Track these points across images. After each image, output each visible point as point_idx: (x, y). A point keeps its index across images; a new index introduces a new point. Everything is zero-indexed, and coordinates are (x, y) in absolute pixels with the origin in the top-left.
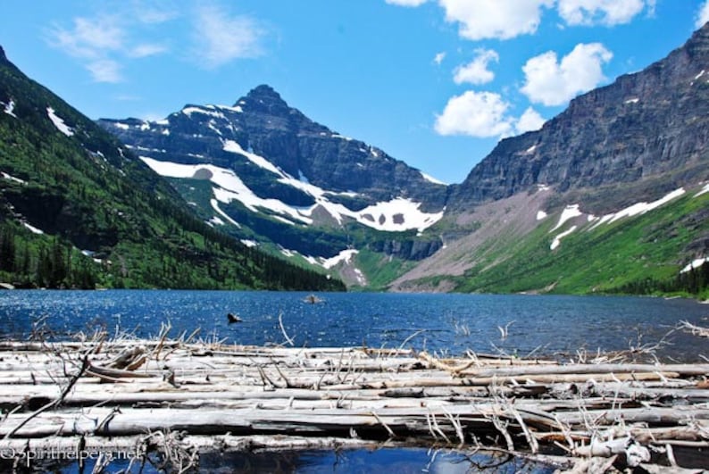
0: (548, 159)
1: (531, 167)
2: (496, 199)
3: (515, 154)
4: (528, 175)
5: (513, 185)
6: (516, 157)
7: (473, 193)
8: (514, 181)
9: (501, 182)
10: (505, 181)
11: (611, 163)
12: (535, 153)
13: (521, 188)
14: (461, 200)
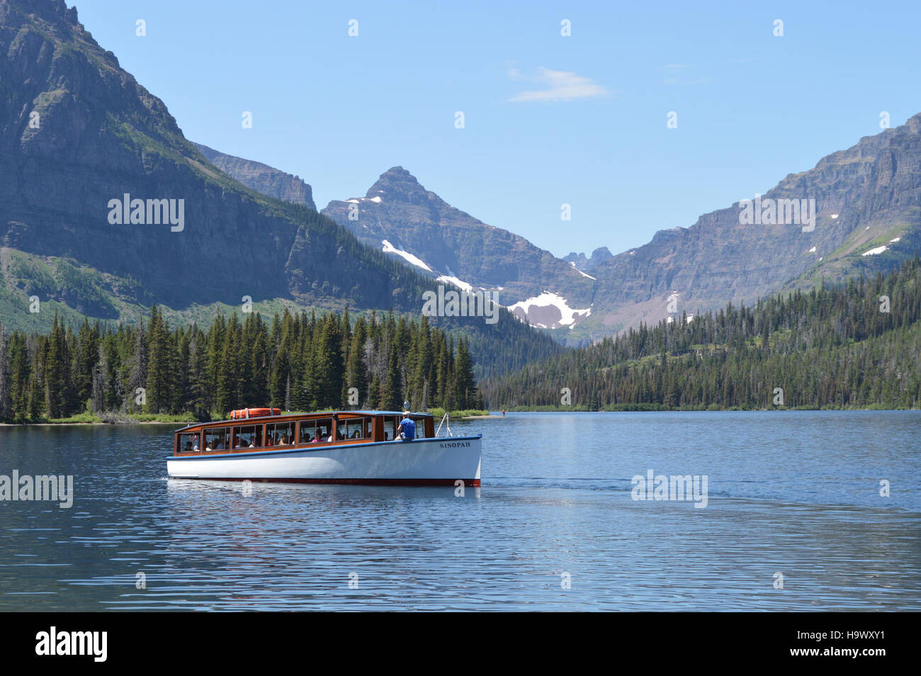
0: (679, 269)
1: (665, 275)
2: (637, 302)
3: (653, 260)
4: (663, 282)
5: (651, 290)
6: (654, 263)
7: (617, 295)
8: (652, 286)
9: (642, 286)
10: (645, 286)
11: (719, 282)
12: (670, 262)
13: (658, 293)
14: (607, 300)
